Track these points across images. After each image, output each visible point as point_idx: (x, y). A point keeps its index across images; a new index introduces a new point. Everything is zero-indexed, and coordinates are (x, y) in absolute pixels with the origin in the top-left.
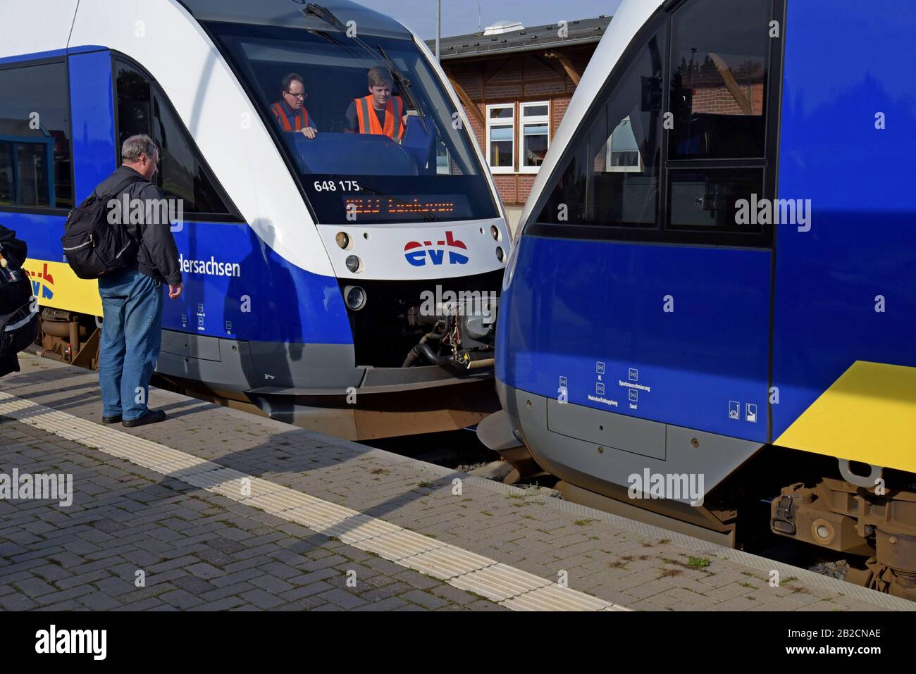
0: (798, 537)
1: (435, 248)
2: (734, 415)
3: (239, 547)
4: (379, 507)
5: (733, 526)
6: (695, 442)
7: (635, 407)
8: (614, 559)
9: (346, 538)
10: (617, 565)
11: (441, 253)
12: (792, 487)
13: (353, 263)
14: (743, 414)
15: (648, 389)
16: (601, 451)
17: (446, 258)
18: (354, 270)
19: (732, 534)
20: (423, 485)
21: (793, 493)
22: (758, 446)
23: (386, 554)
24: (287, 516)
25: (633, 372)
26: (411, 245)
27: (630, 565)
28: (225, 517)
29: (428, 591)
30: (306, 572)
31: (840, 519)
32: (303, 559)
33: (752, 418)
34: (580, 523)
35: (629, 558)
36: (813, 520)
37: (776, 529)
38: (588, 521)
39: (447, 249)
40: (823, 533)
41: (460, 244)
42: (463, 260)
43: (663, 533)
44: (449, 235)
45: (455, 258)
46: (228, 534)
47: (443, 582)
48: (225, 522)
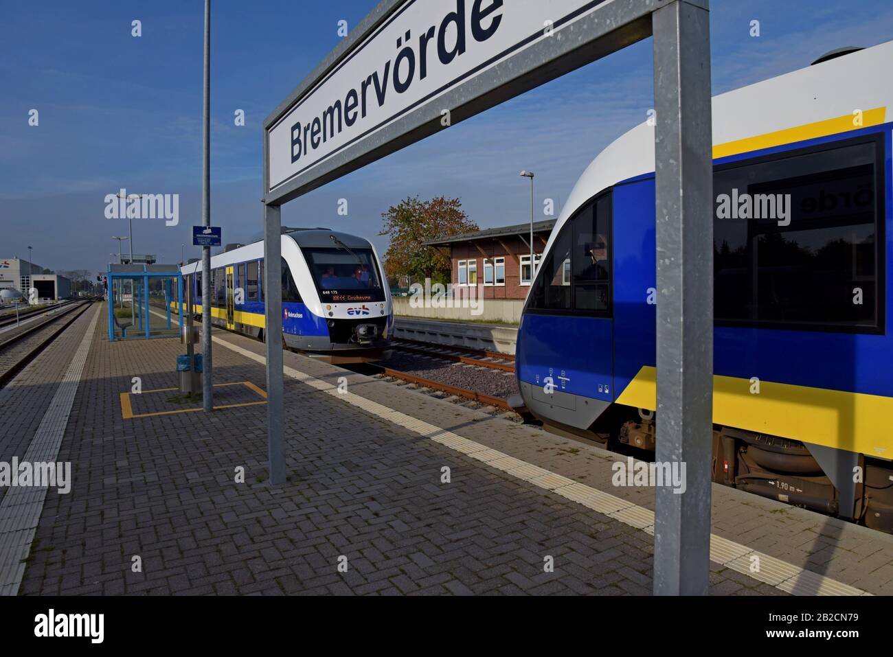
0: (630, 444)
1: (358, 310)
2: (600, 390)
3: (390, 439)
4: (452, 428)
5: (607, 440)
6: (586, 402)
7: (564, 388)
8: (539, 449)
9: (433, 438)
10: (540, 451)
11: (359, 311)
12: (628, 422)
13: (331, 314)
14: (604, 390)
15: (569, 380)
16: (552, 407)
17: (361, 313)
18: (332, 316)
19: (606, 444)
20: (474, 420)
21: (629, 426)
22: (610, 403)
23: (446, 444)
24: (413, 430)
25: (563, 373)
26: (349, 309)
27: (547, 451)
28: (389, 429)
29: (458, 457)
30: (412, 449)
31: (645, 435)
32: (413, 444)
33: (607, 391)
34: (533, 436)
35: (546, 449)
36: (635, 436)
37: (622, 441)
38: (536, 435)
39: (362, 310)
40: (639, 442)
41: (367, 309)
42: (367, 313)
43: (566, 440)
44: (364, 306)
45: (364, 313)
46: (388, 435)
47: (465, 454)
48: (388, 431)
